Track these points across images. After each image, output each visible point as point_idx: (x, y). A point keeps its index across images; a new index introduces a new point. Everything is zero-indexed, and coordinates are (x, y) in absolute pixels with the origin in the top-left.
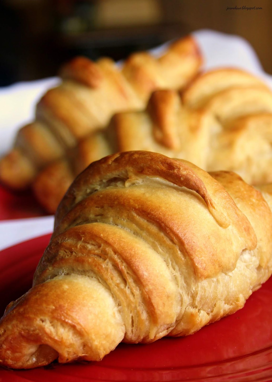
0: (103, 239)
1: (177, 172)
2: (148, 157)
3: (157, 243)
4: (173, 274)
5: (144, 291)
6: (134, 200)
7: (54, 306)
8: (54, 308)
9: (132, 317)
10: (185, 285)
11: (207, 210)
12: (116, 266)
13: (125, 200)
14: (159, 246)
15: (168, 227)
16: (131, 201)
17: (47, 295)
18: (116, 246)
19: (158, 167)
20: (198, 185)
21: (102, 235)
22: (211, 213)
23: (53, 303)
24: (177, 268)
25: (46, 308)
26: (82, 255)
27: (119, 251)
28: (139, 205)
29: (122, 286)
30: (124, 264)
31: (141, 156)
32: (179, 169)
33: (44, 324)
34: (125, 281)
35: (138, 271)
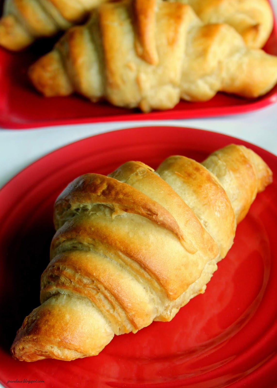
0: (96, 277)
1: (156, 218)
2: (131, 200)
3: (138, 276)
4: (151, 297)
5: (128, 315)
6: (120, 242)
7: (60, 338)
8: (60, 340)
9: (120, 328)
10: (160, 301)
11: (179, 243)
12: (106, 297)
13: (113, 241)
14: (140, 278)
15: (147, 268)
16: (117, 242)
17: (53, 327)
18: (106, 284)
19: (139, 211)
20: (172, 227)
21: (94, 274)
22: (182, 245)
23: (59, 335)
24: (154, 292)
25: (54, 340)
26: (79, 286)
27: (109, 288)
28: (124, 248)
29: (111, 311)
30: (113, 297)
31: (125, 198)
32: (157, 215)
33: (53, 349)
34: (114, 308)
35: (124, 304)
